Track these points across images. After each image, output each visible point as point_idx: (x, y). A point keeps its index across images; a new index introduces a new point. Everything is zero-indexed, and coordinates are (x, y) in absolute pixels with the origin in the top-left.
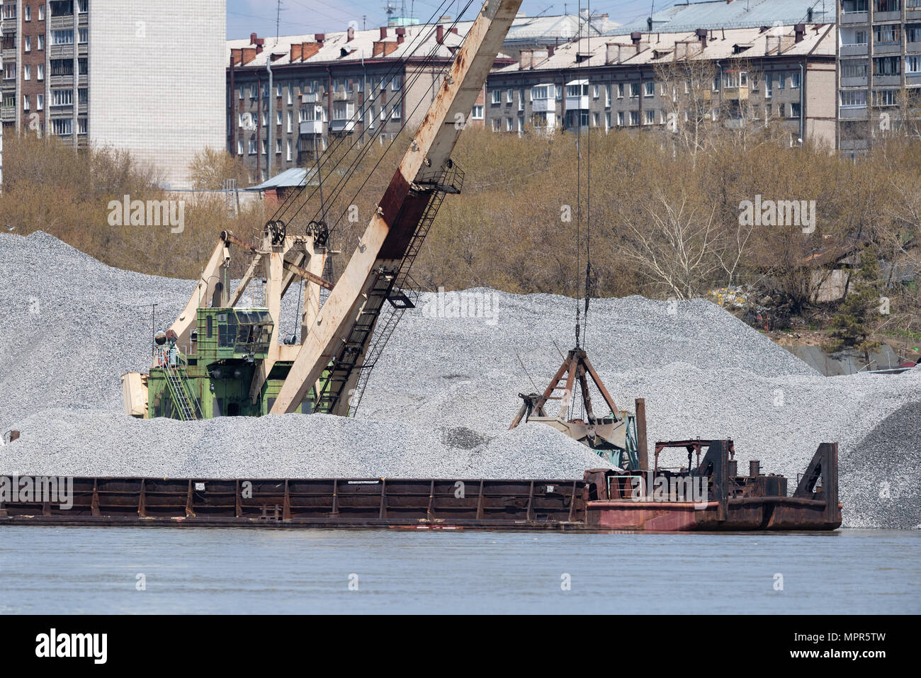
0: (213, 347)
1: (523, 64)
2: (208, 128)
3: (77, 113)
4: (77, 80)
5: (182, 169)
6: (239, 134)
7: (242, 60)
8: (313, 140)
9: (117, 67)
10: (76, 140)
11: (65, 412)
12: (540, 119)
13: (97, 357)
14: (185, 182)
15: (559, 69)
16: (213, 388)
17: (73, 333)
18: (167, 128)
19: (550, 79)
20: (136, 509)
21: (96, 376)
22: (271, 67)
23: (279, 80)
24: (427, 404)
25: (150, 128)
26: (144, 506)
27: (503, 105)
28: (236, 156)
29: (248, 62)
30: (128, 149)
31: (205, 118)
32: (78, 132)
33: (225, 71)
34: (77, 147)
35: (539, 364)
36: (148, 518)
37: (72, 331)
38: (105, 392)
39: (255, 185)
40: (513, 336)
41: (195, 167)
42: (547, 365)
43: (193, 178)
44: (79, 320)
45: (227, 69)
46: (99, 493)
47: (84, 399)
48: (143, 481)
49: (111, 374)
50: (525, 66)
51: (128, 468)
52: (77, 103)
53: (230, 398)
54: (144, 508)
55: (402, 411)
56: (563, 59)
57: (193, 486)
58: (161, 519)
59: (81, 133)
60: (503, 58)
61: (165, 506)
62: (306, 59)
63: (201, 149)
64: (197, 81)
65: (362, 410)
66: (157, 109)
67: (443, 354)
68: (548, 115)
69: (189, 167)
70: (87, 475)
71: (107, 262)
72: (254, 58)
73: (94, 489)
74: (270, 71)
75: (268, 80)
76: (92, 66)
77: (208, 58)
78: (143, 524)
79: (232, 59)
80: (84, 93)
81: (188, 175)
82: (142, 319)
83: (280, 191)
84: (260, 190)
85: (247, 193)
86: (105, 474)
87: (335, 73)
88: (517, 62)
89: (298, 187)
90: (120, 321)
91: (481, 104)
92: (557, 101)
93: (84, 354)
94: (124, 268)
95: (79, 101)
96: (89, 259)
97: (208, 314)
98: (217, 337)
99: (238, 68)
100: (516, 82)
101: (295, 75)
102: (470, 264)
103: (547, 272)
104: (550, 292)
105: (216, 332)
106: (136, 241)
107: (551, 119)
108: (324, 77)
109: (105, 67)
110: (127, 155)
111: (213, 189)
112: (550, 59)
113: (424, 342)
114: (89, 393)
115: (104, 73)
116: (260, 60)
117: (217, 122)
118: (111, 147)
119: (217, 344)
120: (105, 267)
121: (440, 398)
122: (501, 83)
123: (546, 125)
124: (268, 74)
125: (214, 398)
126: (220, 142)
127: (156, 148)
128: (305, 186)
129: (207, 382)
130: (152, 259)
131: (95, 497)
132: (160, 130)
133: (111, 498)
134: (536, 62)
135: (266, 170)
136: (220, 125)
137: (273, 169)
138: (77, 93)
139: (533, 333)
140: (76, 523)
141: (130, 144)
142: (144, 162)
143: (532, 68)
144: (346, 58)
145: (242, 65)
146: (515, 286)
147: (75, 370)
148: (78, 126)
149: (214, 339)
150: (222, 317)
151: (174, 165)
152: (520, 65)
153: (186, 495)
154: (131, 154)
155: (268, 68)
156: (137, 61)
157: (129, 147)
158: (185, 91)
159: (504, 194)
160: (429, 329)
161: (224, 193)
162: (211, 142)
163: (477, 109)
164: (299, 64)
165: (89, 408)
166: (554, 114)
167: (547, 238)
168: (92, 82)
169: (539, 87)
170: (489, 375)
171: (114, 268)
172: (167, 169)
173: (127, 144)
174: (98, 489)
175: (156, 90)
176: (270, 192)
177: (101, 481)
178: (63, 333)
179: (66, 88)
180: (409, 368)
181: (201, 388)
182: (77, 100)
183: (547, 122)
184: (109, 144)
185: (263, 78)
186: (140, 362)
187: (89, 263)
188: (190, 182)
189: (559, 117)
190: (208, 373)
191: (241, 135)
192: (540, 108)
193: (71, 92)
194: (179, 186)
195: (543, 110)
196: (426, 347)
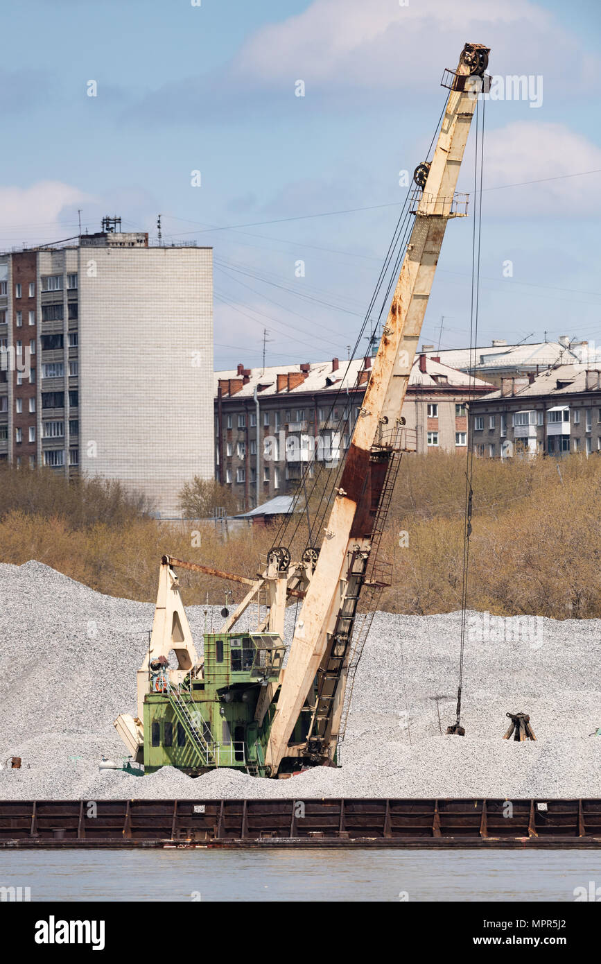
0: (224, 671)
1: (505, 392)
2: (197, 458)
3: (68, 445)
4: (68, 412)
5: (172, 498)
6: (228, 464)
7: (229, 391)
8: (299, 468)
9: (107, 400)
10: (68, 471)
11: (59, 737)
12: (521, 444)
13: (90, 683)
14: (175, 511)
15: (540, 396)
16: (223, 712)
17: (67, 660)
18: (157, 458)
19: (532, 406)
20: (478, 830)
21: (90, 702)
22: (258, 397)
23: (265, 410)
24: (415, 725)
25: (140, 458)
26: (485, 827)
27: (486, 432)
28: (225, 485)
29: (235, 393)
30: (119, 480)
31: (194, 448)
32: (69, 463)
33: (213, 402)
34: (68, 477)
35: (524, 684)
36: (491, 839)
37: (66, 658)
38: (98, 717)
39: (244, 512)
40: (498, 656)
41: (185, 495)
42: (532, 685)
43: (183, 507)
44: (72, 647)
45: (215, 400)
46: (440, 815)
47: (78, 723)
48: (484, 802)
49: (105, 700)
50: (507, 394)
51: (467, 789)
52: (68, 435)
53: (237, 722)
54: (485, 829)
55: (390, 732)
56: (543, 386)
57: (535, 806)
58: (505, 839)
59: (73, 464)
60: (485, 386)
61: (507, 826)
62: (292, 389)
63: (190, 478)
64: (185, 412)
65: (351, 732)
66: (147, 439)
67: (430, 676)
68: (530, 441)
69: (179, 496)
70: (425, 797)
71: (100, 590)
72: (241, 388)
73: (436, 811)
74: (257, 402)
75: (255, 410)
76: (83, 398)
77: (196, 389)
78: (487, 845)
79: (219, 390)
80: (75, 425)
81: (177, 504)
82: (134, 645)
83: (267, 518)
84: (248, 518)
85: (236, 521)
86: (444, 796)
87: (320, 403)
88: (498, 389)
89: (286, 515)
90: (113, 648)
91: (464, 431)
92: (538, 427)
93: (78, 680)
94: (117, 595)
95: (70, 433)
96: (82, 587)
97: (217, 639)
98: (230, 662)
99: (225, 399)
100: (498, 409)
101: (281, 405)
102: (455, 587)
103: (530, 594)
104: (534, 614)
105: (227, 656)
106: (128, 570)
107: (533, 444)
108: (309, 407)
109: (95, 400)
110: (117, 485)
111: (202, 517)
112: (531, 386)
113: (411, 665)
114: (83, 718)
115: (94, 405)
116: (248, 391)
117: (206, 452)
118: (102, 477)
119: (230, 668)
120: (98, 595)
121: (427, 719)
122: (483, 410)
123: (527, 451)
124: (255, 404)
125: (224, 722)
126: (209, 471)
127: (146, 478)
128: (292, 514)
129: (217, 706)
130: (143, 586)
131: (437, 818)
132: (150, 460)
133: (452, 819)
134: (517, 389)
135: (254, 498)
136: (208, 455)
137: (261, 498)
138: (68, 425)
139: (517, 655)
140: (419, 844)
141: (120, 474)
142: (135, 492)
143: (513, 395)
144: (331, 388)
145: (230, 395)
146: (499, 608)
147: (70, 696)
148: (69, 458)
149: (224, 663)
150: (236, 642)
151: (163, 495)
152: (502, 393)
153: (528, 816)
154: (122, 484)
155: (255, 398)
156: (126, 394)
157: (120, 478)
158: (174, 422)
159: (488, 518)
160: (416, 651)
161: (213, 521)
162: (200, 471)
163: (460, 436)
164: (285, 394)
165: (84, 733)
166: (535, 440)
167: (529, 561)
168: (82, 415)
169: (521, 414)
170: (475, 695)
171: (106, 596)
172: (158, 498)
173: (117, 474)
174: (439, 810)
175: (145, 422)
176: (258, 519)
177: (442, 803)
178: (57, 660)
179: (58, 420)
180: (396, 690)
181: (211, 712)
182: (68, 432)
183: (529, 448)
184: (99, 474)
185: (249, 408)
186: (133, 688)
187: (82, 591)
188: (181, 511)
189: (540, 443)
190: (218, 697)
191: (229, 465)
192: (521, 434)
193: (62, 425)
194: (169, 515)
195: (524, 436)
196: (413, 669)
